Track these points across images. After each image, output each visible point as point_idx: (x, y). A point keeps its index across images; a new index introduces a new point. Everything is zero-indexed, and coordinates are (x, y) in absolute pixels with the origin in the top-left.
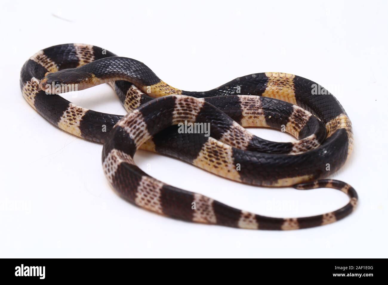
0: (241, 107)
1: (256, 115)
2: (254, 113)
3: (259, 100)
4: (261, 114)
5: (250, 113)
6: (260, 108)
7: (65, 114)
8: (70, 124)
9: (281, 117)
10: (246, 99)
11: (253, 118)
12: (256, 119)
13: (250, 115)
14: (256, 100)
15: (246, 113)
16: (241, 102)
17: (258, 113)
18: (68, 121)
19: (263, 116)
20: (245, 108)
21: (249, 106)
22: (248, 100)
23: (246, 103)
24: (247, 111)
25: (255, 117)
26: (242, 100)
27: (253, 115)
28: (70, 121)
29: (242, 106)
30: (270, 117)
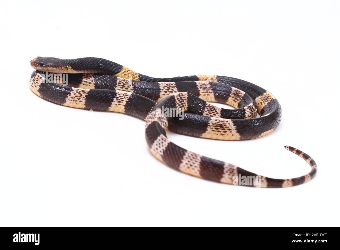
0: (198, 89)
1: (208, 94)
2: (207, 92)
3: (209, 84)
4: (212, 92)
5: (205, 92)
6: (210, 89)
9: (225, 94)
10: (201, 84)
11: (207, 96)
12: (208, 96)
13: (204, 93)
14: (206, 84)
15: (202, 92)
16: (197, 86)
17: (209, 92)
19: (213, 94)
20: (201, 89)
21: (203, 88)
22: (202, 84)
23: (201, 86)
24: (203, 91)
25: (208, 95)
26: (198, 84)
27: (206, 94)
29: (198, 88)
30: (217, 94)
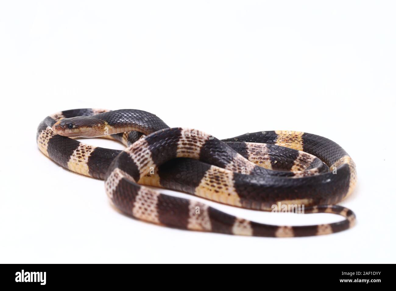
0: (248, 153)
1: (262, 160)
2: (261, 158)
3: (266, 147)
4: (267, 159)
5: (257, 159)
6: (267, 154)
7: (75, 152)
8: (80, 161)
9: (287, 161)
10: (253, 146)
11: (259, 163)
12: (262, 163)
13: (256, 160)
14: (262, 147)
15: (252, 158)
16: (247, 148)
17: (264, 159)
18: (78, 159)
19: (269, 161)
20: (251, 153)
21: (255, 152)
22: (255, 147)
23: (253, 149)
24: (254, 156)
25: (261, 162)
26: (248, 146)
27: (259, 160)
28: (79, 158)
29: (248, 151)
30: (276, 162)
